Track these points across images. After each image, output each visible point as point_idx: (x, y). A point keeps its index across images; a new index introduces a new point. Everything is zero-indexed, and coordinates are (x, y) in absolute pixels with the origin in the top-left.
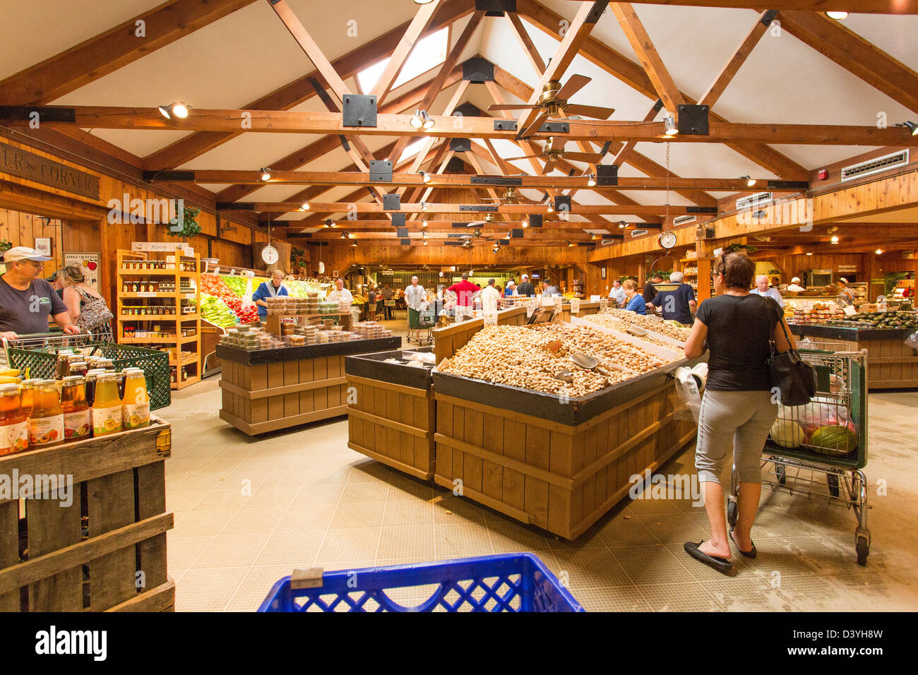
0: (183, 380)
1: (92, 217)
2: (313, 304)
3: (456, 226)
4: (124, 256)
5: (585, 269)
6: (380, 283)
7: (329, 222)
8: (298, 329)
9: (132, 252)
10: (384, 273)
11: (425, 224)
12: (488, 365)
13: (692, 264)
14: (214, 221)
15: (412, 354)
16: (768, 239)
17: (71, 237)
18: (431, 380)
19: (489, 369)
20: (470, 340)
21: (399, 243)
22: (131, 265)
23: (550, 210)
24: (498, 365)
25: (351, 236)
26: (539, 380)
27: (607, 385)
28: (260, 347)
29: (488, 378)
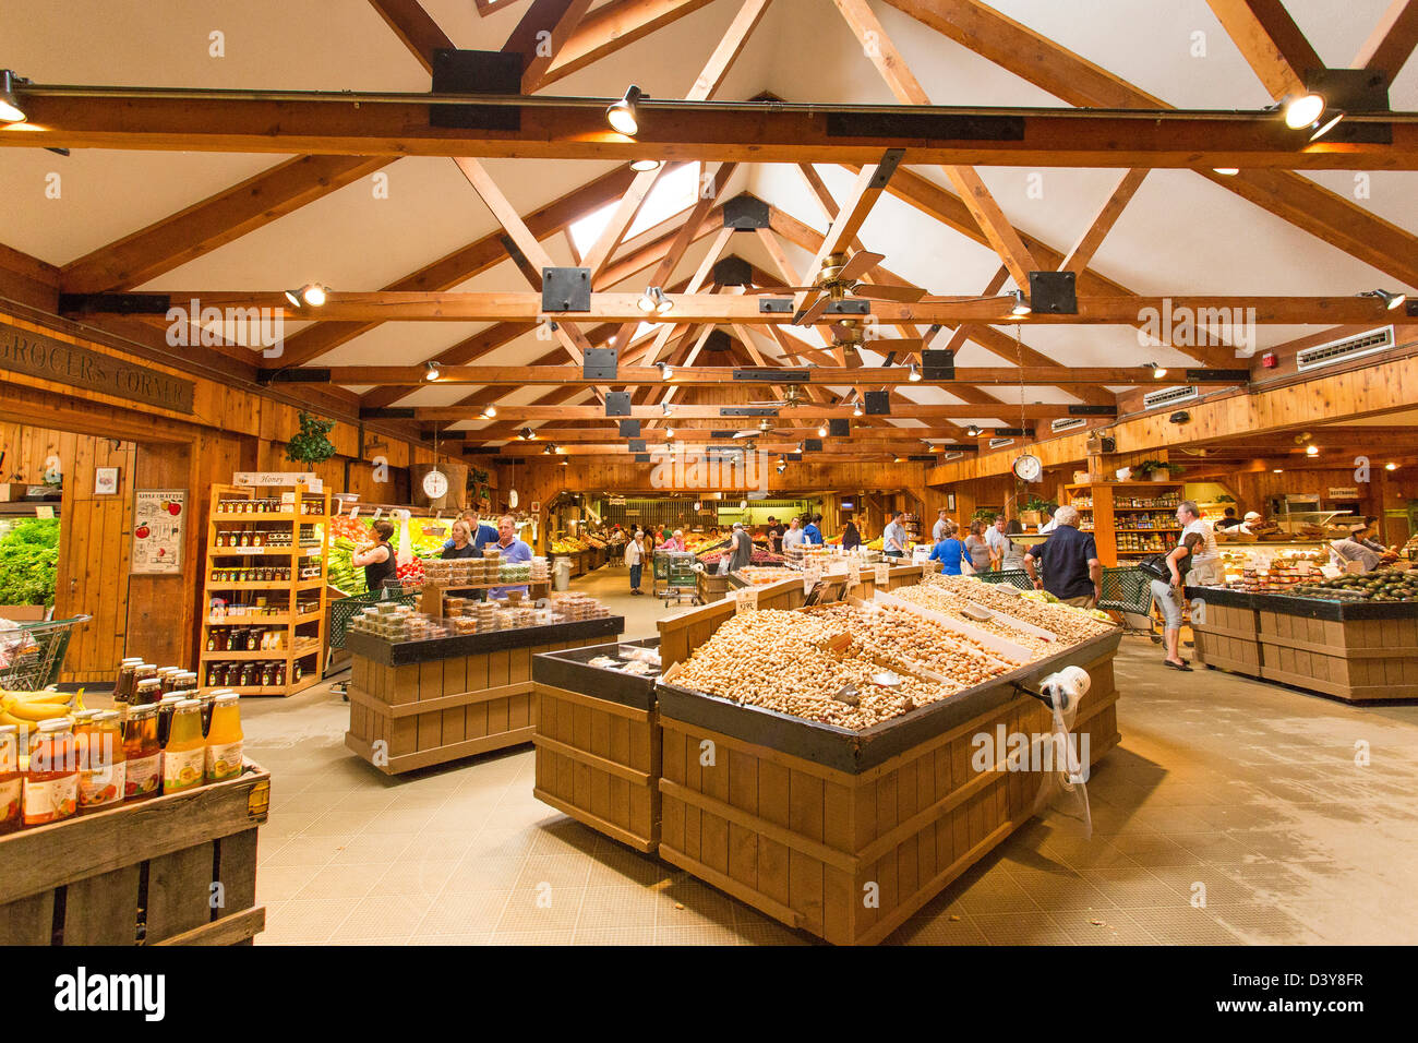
0: (295, 680)
1: (181, 439)
2: (491, 568)
3: (717, 435)
4: (220, 494)
5: (922, 496)
6: (605, 518)
7: (525, 432)
8: (468, 607)
9: (233, 487)
10: (612, 502)
11: (670, 433)
12: (736, 675)
13: (1084, 492)
14: (355, 435)
15: (633, 650)
16: (1202, 453)
17: (148, 467)
18: (654, 696)
19: (737, 682)
20: (714, 634)
21: (632, 460)
22: (231, 507)
23: (858, 413)
24: (750, 675)
25: (560, 451)
26: (808, 701)
27: (910, 707)
28: (410, 637)
29: (734, 696)
